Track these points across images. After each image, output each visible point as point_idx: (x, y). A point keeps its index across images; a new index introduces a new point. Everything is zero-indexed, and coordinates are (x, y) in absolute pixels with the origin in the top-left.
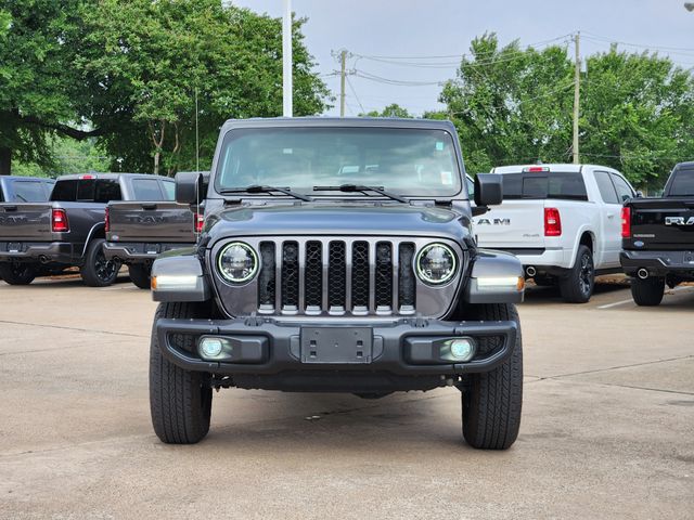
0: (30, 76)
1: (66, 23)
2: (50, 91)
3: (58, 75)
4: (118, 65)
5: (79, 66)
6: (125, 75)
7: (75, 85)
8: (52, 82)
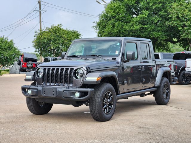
0: (153, 27)
1: (164, 12)
2: (159, 31)
3: (161, 27)
4: (176, 23)
5: (167, 24)
6: (178, 26)
7: (166, 29)
8: (159, 28)
